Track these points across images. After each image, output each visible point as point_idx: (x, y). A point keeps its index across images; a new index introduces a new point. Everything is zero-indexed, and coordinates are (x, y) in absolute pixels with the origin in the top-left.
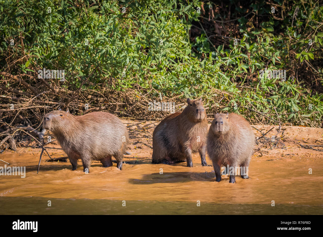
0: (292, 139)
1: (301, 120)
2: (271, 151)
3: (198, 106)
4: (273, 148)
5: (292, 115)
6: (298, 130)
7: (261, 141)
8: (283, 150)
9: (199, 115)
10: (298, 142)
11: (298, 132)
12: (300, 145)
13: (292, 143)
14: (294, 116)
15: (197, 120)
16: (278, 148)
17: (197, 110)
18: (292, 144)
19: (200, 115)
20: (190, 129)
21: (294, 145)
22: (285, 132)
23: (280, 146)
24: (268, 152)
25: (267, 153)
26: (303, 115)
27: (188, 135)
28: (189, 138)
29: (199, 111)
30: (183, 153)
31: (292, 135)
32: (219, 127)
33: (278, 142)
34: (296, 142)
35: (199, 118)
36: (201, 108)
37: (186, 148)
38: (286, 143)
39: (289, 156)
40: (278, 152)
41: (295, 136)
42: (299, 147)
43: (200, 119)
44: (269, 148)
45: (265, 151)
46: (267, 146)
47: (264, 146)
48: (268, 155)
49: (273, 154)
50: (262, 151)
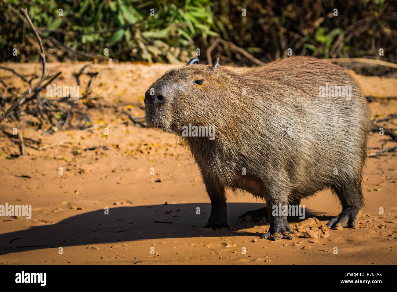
0: (110, 101)
1: (142, 46)
2: (50, 138)
4: (55, 129)
5: (120, 33)
6: (130, 75)
7: (31, 107)
8: (84, 133)
10: (126, 108)
11: (130, 80)
12: (130, 118)
13: (110, 111)
14: (124, 37)
16: (71, 127)
18: (109, 115)
21: (114, 117)
22: (96, 81)
23: (75, 122)
24: (39, 143)
25: (35, 146)
26: (147, 34)
31: (111, 89)
33: (74, 110)
34: (120, 109)
38: (94, 114)
39: (93, 152)
40: (69, 140)
41: (119, 91)
42: (126, 124)
44: (46, 130)
45: (34, 139)
46: (42, 123)
47: (35, 124)
48: (37, 152)
49: (52, 148)
50: (25, 139)
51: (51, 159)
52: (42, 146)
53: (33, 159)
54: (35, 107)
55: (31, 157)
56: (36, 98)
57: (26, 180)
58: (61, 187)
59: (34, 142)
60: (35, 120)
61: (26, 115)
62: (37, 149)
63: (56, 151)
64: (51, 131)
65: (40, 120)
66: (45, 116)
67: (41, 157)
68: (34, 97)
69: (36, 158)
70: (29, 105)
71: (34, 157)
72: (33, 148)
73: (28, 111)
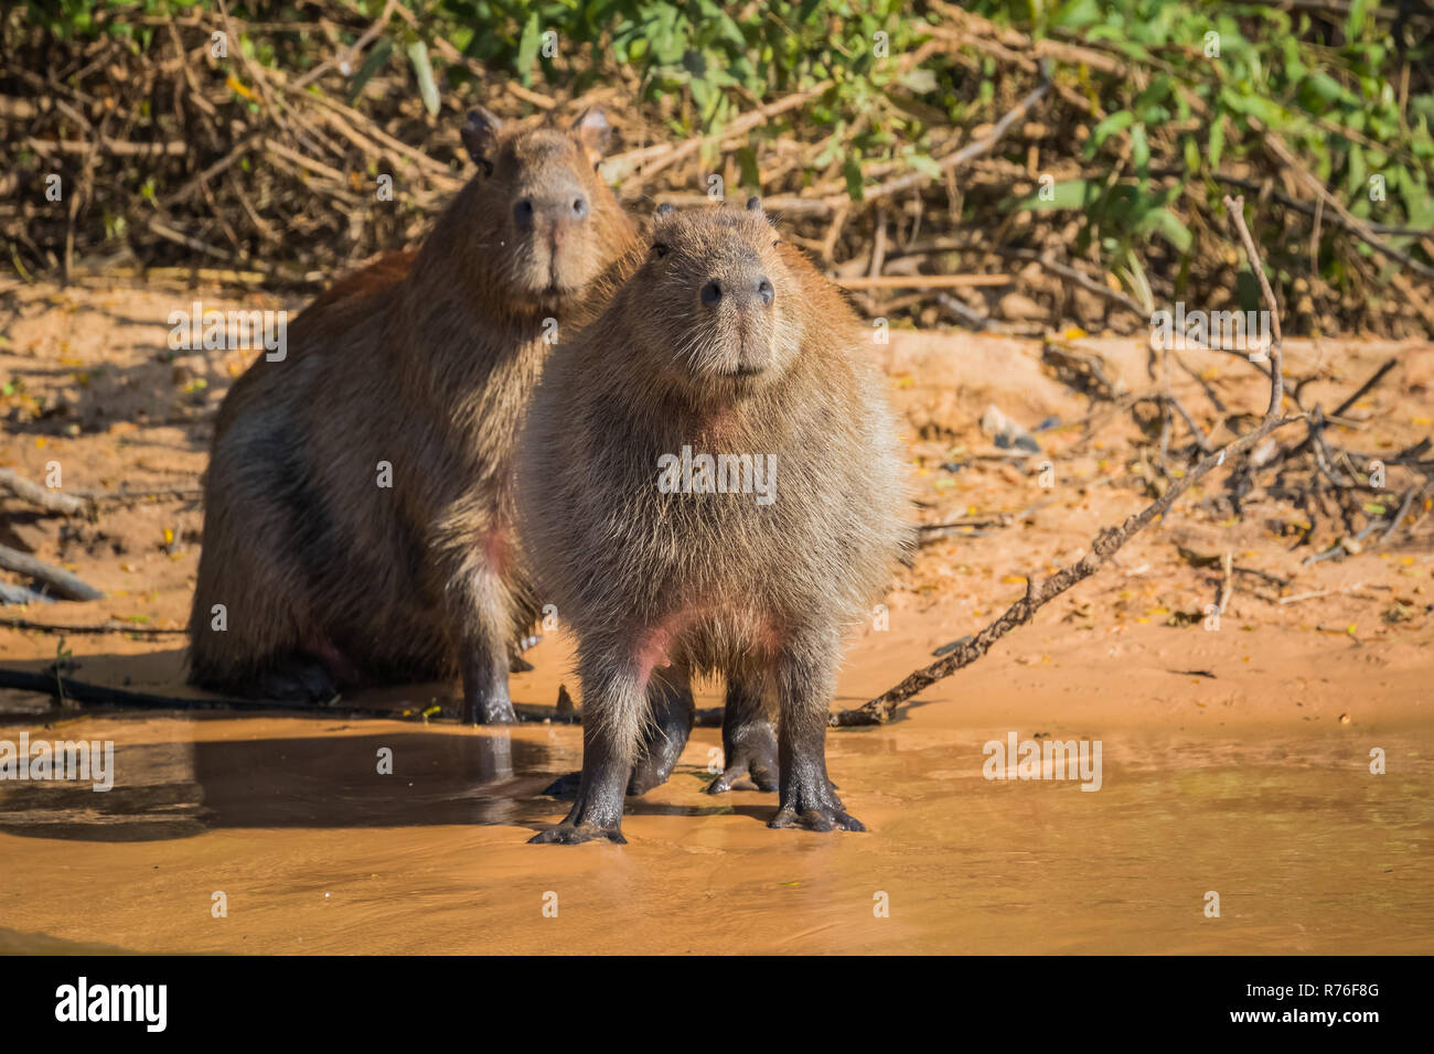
2: (1328, 573)
3: (532, 169)
4: (1355, 545)
9: (540, 252)
15: (531, 296)
16: (1406, 543)
17: (527, 207)
19: (554, 249)
20: (482, 382)
23: (1424, 527)
27: (466, 434)
28: (481, 464)
29: (539, 218)
30: (429, 601)
32: (743, 330)
35: (540, 277)
36: (552, 190)
37: (454, 558)
40: (1387, 578)
43: (553, 290)
44: (1322, 548)
45: (1271, 573)
46: (1314, 525)
47: (1291, 529)
48: (1270, 610)
49: (1322, 599)
50: (1240, 572)
51: (1305, 630)
52: (1290, 595)
53: (1247, 629)
54: (1306, 476)
55: (1240, 623)
56: (1312, 451)
57: (1197, 682)
58: (1300, 705)
59: (1269, 580)
60: (1296, 517)
61: (1271, 500)
62: (1271, 602)
63: (1334, 609)
64: (1338, 551)
65: (1311, 518)
66: (1332, 506)
67: (1276, 624)
68: (1306, 446)
69: (1259, 626)
70: (1286, 470)
71: (1251, 624)
72: (1259, 597)
73: (1277, 491)
